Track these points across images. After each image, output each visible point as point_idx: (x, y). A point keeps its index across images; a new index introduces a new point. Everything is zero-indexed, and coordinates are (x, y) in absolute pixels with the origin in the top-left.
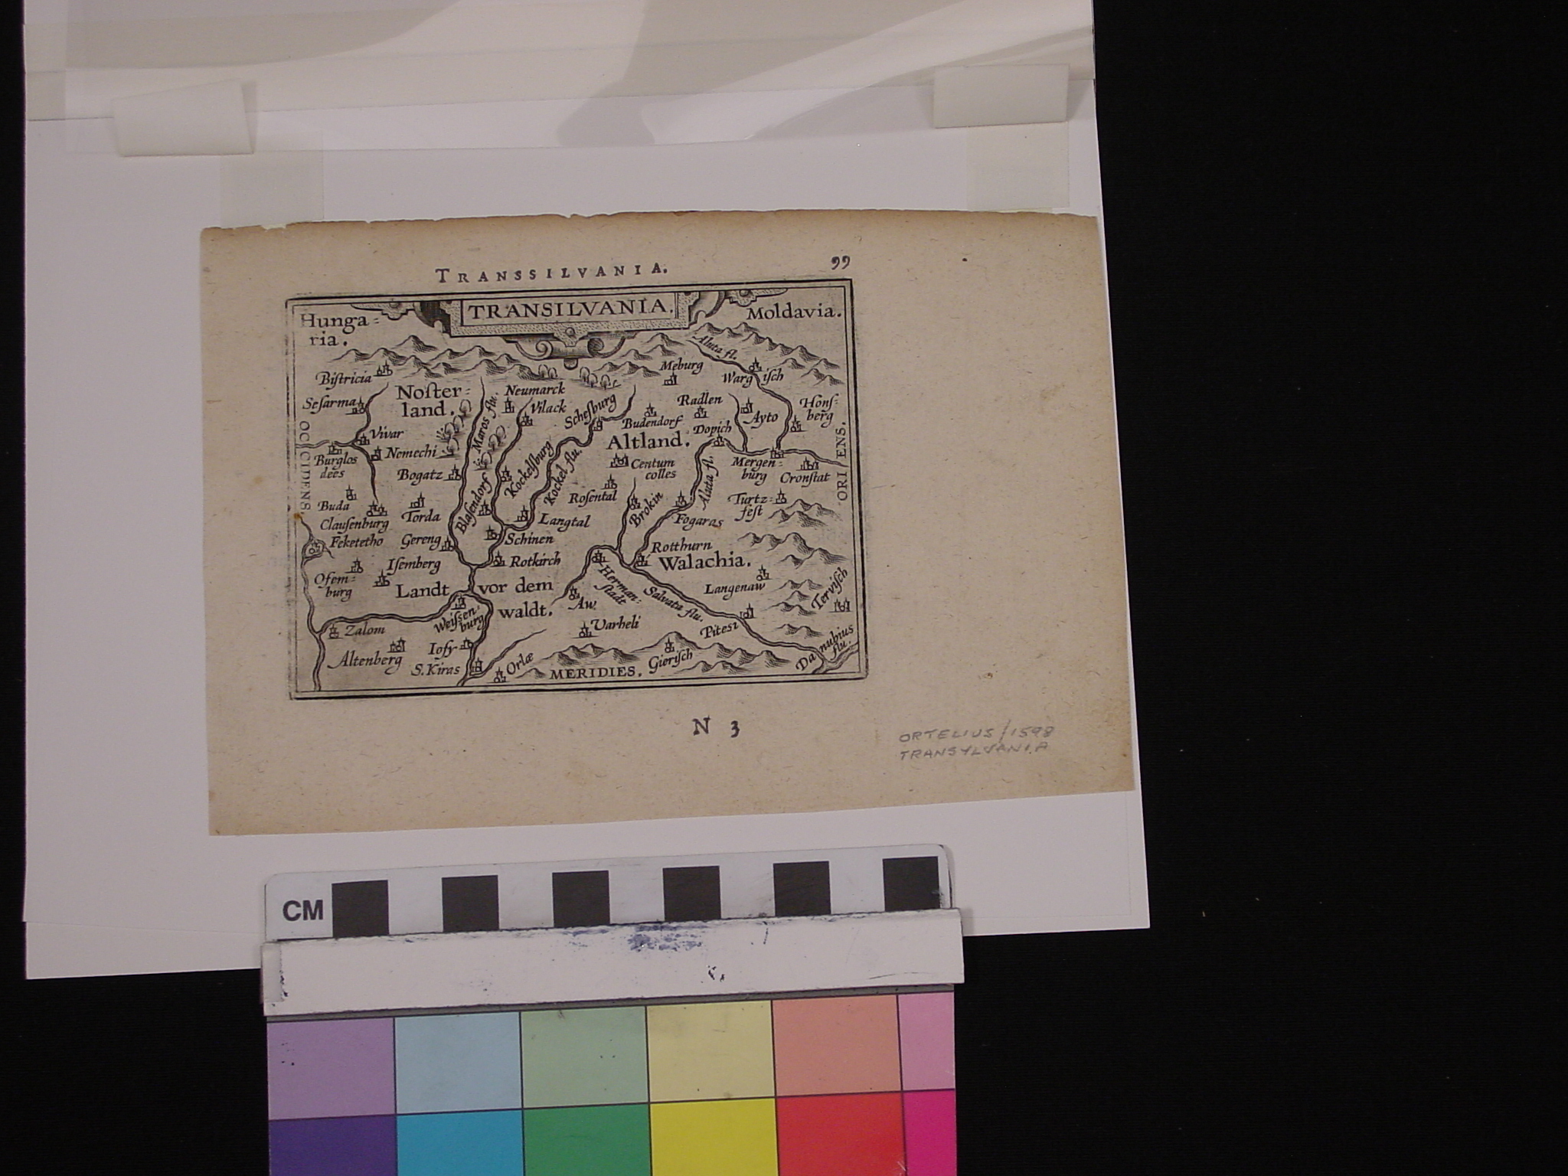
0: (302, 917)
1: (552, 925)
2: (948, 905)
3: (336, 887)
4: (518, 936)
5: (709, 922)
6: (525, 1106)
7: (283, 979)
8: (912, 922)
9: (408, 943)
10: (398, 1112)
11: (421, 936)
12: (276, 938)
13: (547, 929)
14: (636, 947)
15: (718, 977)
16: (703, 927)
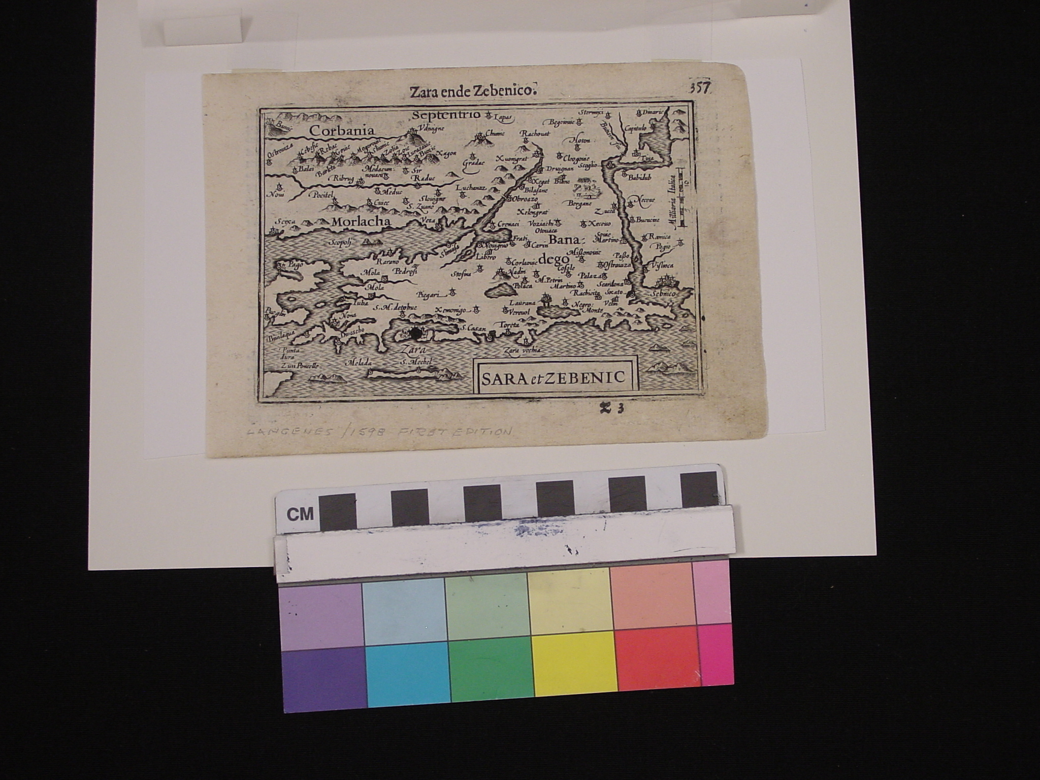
0: (299, 518)
1: (464, 521)
2: (724, 503)
3: (321, 499)
4: (442, 528)
5: (568, 517)
6: (449, 639)
7: (288, 559)
8: (699, 514)
9: (371, 534)
10: (366, 645)
11: (379, 529)
12: (283, 533)
13: (461, 523)
14: (520, 534)
15: (574, 552)
16: (564, 520)
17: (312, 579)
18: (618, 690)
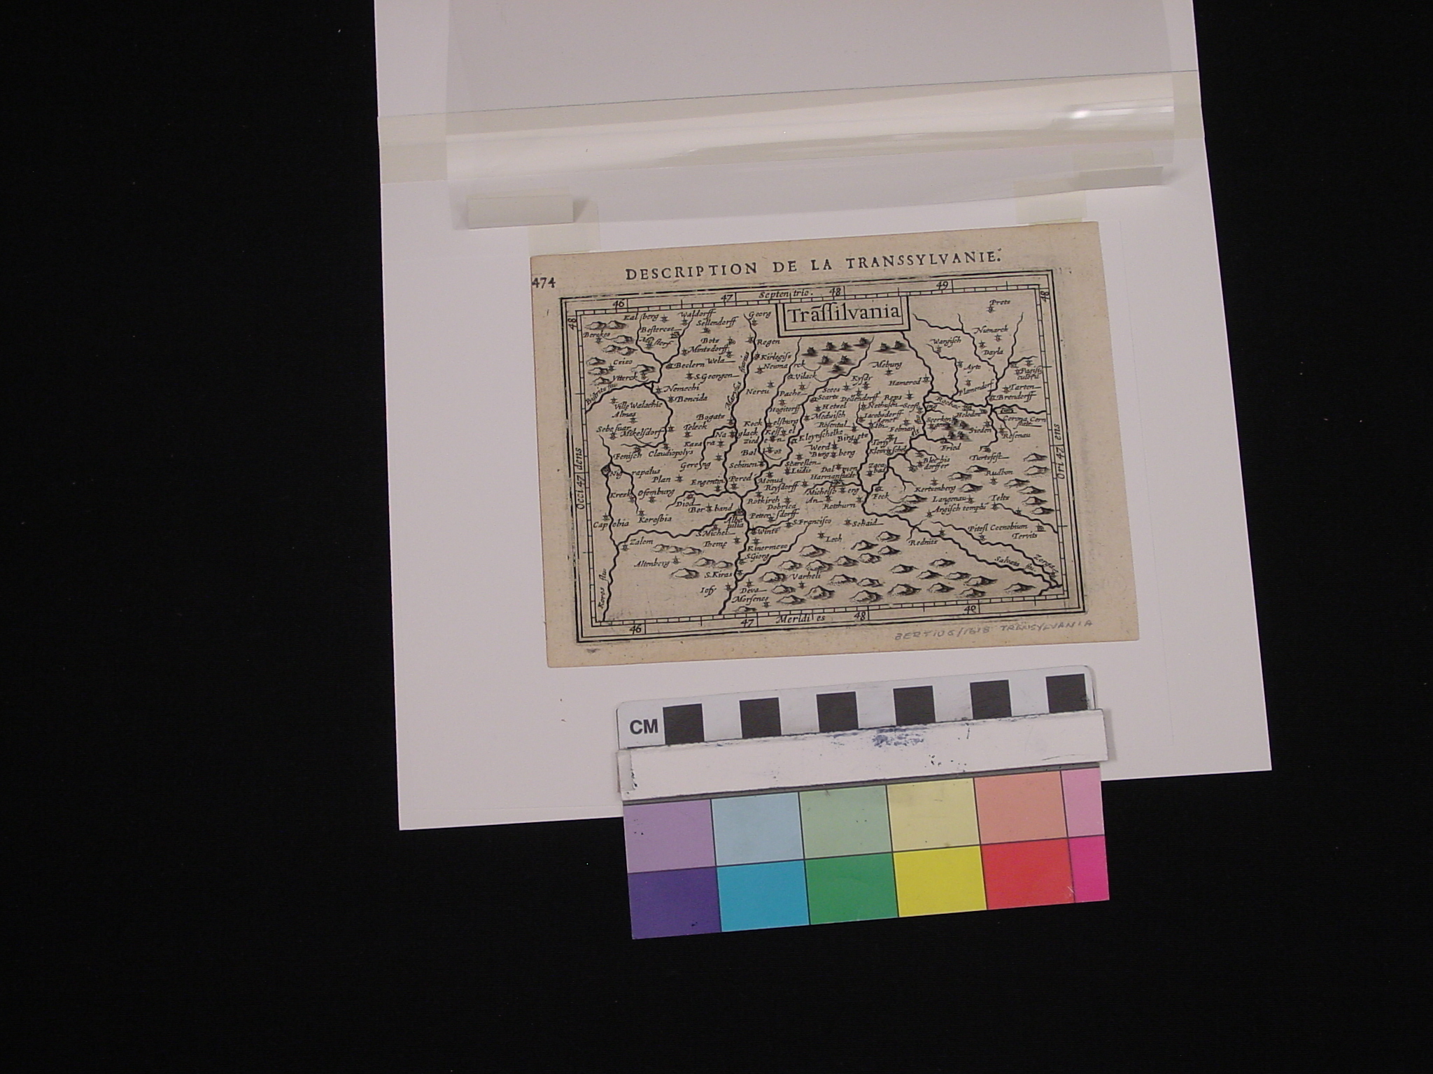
0: (643, 731)
1: (818, 731)
2: (1093, 707)
3: (667, 711)
4: (795, 739)
5: (928, 725)
6: (806, 857)
7: (633, 775)
8: (1068, 719)
9: (718, 747)
10: (718, 865)
11: (728, 741)
12: (626, 747)
13: (815, 733)
14: (878, 744)
15: (936, 763)
16: (924, 728)
17: (659, 796)
18: (987, 908)
